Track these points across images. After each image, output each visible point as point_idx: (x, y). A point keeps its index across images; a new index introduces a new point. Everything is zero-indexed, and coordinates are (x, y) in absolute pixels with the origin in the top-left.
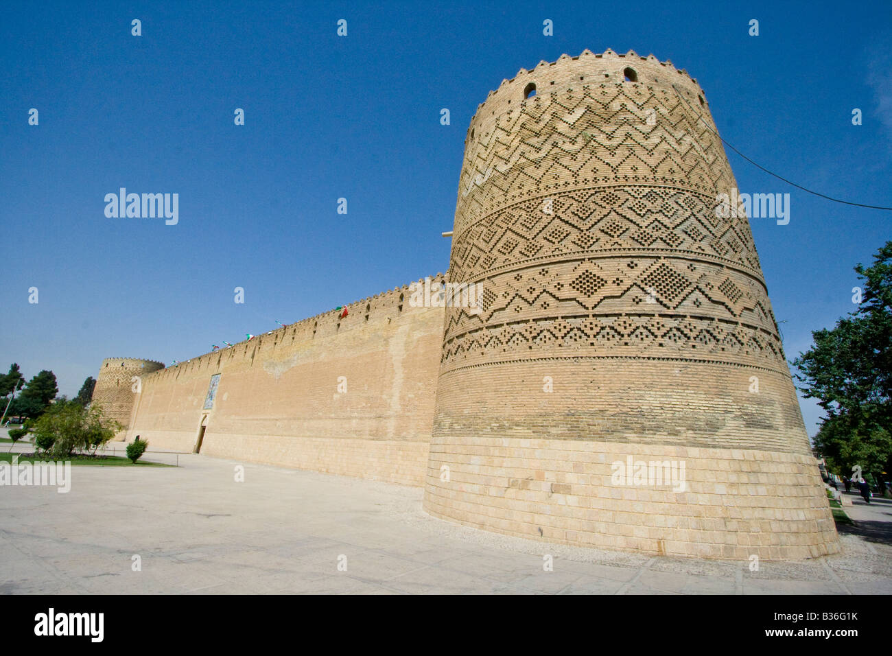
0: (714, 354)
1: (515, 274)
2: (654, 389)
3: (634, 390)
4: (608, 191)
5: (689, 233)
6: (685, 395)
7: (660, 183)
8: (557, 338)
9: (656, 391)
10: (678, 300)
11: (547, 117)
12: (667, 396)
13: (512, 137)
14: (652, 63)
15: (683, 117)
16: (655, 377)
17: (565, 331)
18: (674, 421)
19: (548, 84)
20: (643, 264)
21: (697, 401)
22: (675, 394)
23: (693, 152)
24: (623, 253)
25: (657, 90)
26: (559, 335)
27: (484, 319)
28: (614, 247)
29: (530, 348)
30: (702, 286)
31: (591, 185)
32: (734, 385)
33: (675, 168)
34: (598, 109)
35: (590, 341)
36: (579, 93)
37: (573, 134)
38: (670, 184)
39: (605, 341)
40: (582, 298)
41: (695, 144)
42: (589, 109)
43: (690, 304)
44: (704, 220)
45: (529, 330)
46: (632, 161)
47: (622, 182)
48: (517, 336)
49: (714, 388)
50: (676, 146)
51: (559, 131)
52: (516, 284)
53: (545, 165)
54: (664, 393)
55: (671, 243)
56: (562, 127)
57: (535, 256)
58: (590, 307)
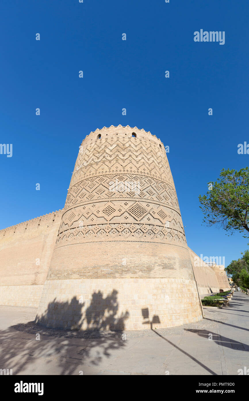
0: (153, 239)
1: (83, 206)
2: (128, 254)
3: (121, 255)
4: (120, 175)
5: (148, 192)
6: (140, 256)
7: (140, 174)
9: (129, 255)
10: (141, 218)
11: (103, 147)
12: (133, 257)
13: (90, 153)
14: (143, 131)
15: (151, 151)
16: (129, 249)
17: (98, 230)
18: (135, 267)
19: (106, 135)
20: (130, 204)
21: (144, 259)
22: (136, 256)
23: (153, 163)
24: (123, 199)
25: (143, 141)
26: (96, 232)
27: (70, 225)
28: (120, 197)
29: (84, 237)
30: (151, 212)
31: (115, 173)
32: (159, 252)
33: (146, 169)
34: (121, 145)
35: (107, 235)
36: (115, 139)
37: (111, 153)
38: (143, 174)
39: (112, 234)
40: (106, 217)
41: (155, 160)
42: (118, 145)
43: (146, 220)
44: (154, 188)
45: (85, 230)
46: (130, 165)
47: (126, 172)
48: (80, 233)
49: (151, 253)
50: (147, 161)
51: (106, 152)
52: (83, 211)
53: (100, 164)
54: (132, 256)
55: (141, 196)
56: (108, 151)
57: (91, 200)
58: (108, 220)
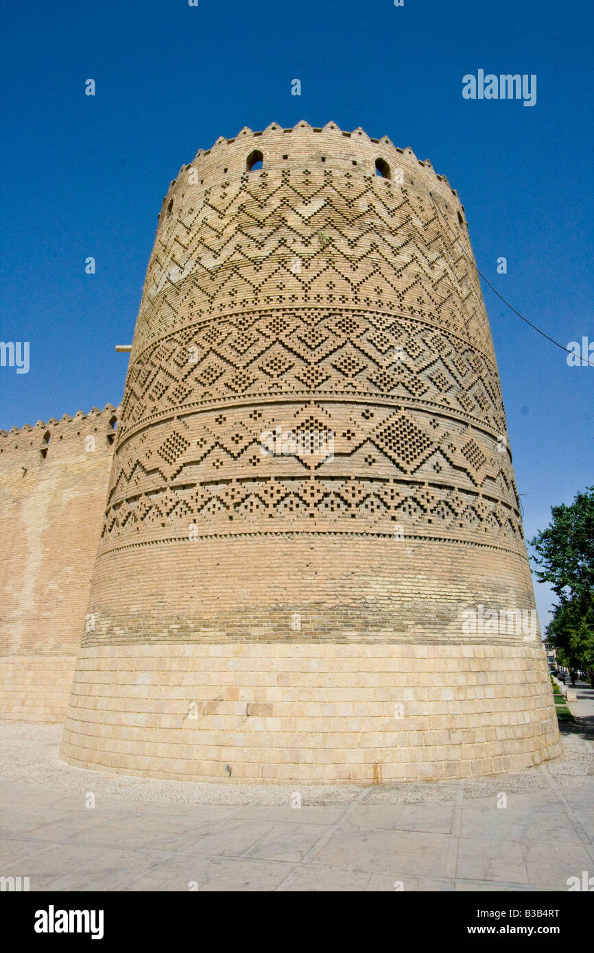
0: (452, 531)
1: (217, 414)
2: (382, 574)
3: (359, 576)
4: (345, 314)
5: (435, 380)
6: (417, 581)
7: (407, 314)
8: (267, 506)
9: (384, 577)
10: (416, 462)
11: (275, 202)
12: (396, 583)
13: (225, 221)
14: (409, 158)
15: (439, 235)
16: (384, 559)
17: (278, 497)
18: (402, 613)
19: (280, 157)
20: (380, 414)
21: (428, 589)
22: (405, 579)
23: (446, 280)
24: (357, 398)
25: (412, 195)
26: (271, 502)
27: (168, 475)
28: (346, 389)
29: (231, 518)
30: (444, 447)
31: (324, 304)
32: (469, 569)
33: (425, 298)
34: (341, 204)
35: (309, 512)
36: (318, 179)
37: (308, 232)
38: (417, 317)
39: (327, 512)
41: (449, 271)
42: (329, 202)
43: (429, 468)
44: (452, 367)
45: (231, 493)
46: (376, 281)
47: (362, 305)
48: (214, 501)
49: (448, 572)
50: (428, 270)
51: (289, 224)
52: (217, 429)
53: (268, 267)
54: (392, 579)
55: (414, 390)
56: (293, 220)
57: (246, 392)
58: (313, 466)
